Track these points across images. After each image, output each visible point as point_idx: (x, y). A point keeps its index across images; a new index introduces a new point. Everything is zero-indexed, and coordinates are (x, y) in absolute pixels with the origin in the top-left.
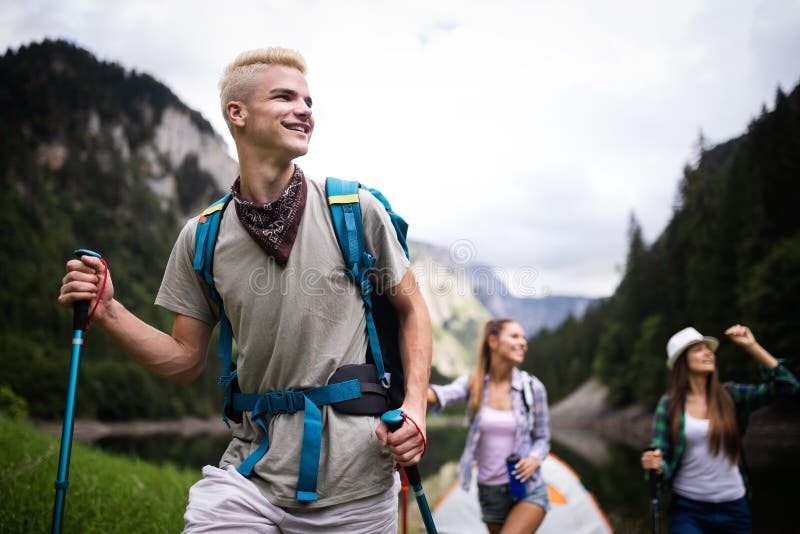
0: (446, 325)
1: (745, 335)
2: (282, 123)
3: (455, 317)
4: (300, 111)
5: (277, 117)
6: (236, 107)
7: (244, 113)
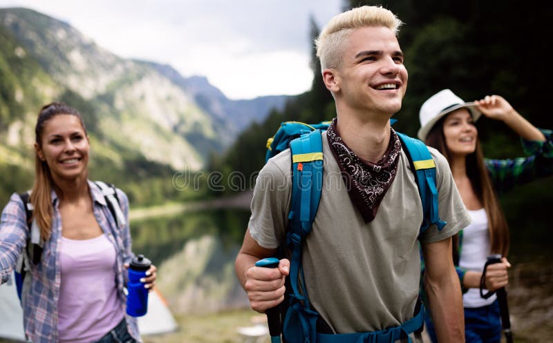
0: (175, 129)
1: (497, 104)
2: (370, 85)
3: (182, 121)
4: (385, 70)
5: (364, 80)
6: (330, 74)
7: (337, 79)
